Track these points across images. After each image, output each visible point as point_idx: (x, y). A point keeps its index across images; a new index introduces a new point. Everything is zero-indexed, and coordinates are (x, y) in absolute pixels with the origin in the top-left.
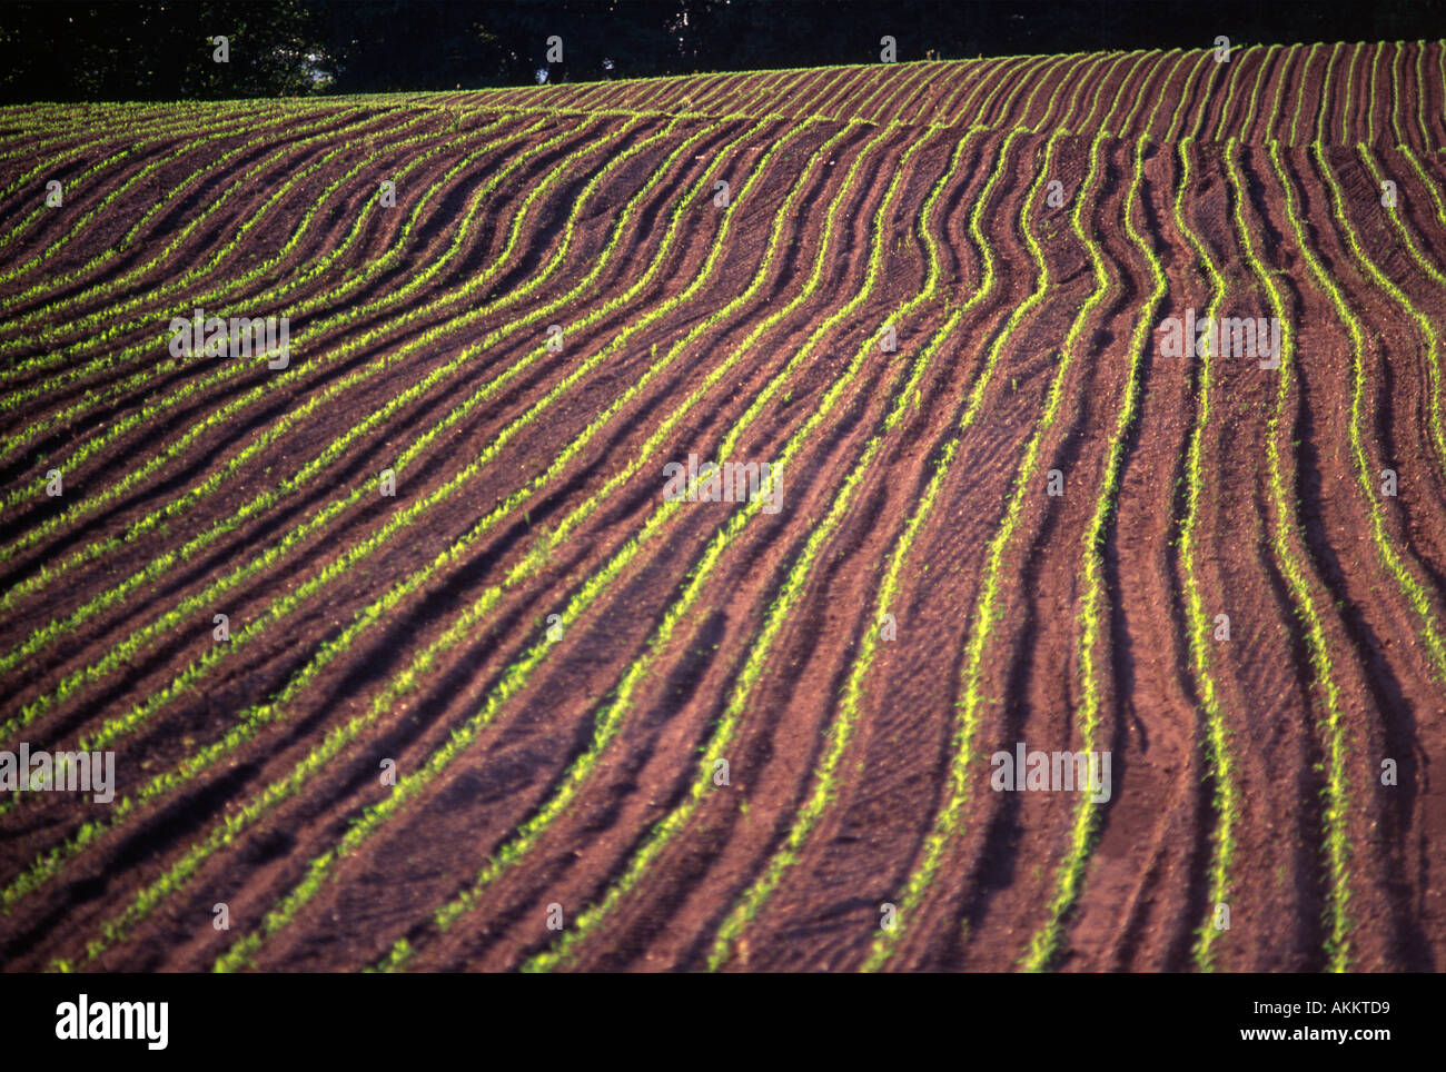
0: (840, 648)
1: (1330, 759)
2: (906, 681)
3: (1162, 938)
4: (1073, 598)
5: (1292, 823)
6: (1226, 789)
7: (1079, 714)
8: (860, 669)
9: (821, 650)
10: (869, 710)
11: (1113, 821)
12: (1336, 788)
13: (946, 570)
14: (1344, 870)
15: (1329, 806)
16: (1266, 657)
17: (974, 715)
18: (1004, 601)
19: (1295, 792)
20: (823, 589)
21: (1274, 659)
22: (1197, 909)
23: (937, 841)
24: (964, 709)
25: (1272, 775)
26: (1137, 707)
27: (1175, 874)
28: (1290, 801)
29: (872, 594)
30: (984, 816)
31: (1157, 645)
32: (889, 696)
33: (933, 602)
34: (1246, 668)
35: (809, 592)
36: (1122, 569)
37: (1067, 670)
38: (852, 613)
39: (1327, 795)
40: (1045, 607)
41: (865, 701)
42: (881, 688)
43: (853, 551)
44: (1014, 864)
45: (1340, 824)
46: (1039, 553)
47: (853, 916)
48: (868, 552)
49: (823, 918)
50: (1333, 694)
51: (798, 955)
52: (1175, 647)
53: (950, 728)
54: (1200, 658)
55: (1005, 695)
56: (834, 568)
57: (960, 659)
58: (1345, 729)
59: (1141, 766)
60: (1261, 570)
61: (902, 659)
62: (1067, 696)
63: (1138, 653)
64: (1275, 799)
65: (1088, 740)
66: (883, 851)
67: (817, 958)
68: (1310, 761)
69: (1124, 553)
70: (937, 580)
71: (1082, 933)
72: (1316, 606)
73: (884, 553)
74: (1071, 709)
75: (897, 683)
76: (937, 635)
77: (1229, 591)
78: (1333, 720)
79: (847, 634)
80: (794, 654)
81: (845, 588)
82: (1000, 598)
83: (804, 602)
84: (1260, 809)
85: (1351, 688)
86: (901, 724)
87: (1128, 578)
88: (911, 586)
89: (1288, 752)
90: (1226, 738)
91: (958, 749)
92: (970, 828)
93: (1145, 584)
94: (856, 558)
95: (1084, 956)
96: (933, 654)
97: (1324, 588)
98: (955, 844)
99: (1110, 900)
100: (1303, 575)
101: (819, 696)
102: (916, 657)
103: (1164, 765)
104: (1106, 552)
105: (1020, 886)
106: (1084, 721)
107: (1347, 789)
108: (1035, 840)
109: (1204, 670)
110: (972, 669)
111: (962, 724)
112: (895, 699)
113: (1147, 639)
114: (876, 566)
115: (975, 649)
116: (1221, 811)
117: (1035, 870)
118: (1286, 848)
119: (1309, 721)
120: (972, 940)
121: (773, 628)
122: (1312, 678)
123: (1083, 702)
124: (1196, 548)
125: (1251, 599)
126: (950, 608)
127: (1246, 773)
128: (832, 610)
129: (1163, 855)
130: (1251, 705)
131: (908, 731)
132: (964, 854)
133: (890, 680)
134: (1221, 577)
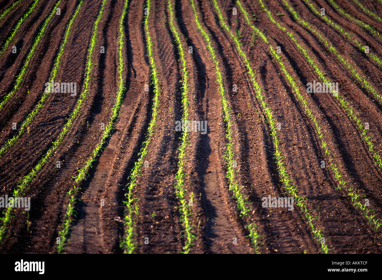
0: (54, 50)
1: (184, 79)
2: (72, 59)
3: (140, 126)
4: (117, 37)
5: (174, 96)
6: (156, 87)
7: (118, 68)
8: (60, 55)
9: (49, 50)
10: (62, 66)
11: (127, 96)
12: (185, 87)
13: (83, 29)
14: (187, 108)
15: (183, 91)
16: (167, 52)
17: (90, 68)
18: (98, 38)
19: (174, 88)
20: (50, 34)
21: (169, 53)
22: (149, 118)
23: (80, 101)
24: (88, 66)
25: (168, 84)
26: (133, 66)
27: (143, 110)
28: (173, 90)
29: (63, 35)
30: (93, 94)
31: (139, 50)
32: (67, 63)
33: (79, 38)
34: (162, 56)
35: (46, 35)
36: (130, 29)
37: (115, 56)
38: (57, 40)
39: (183, 89)
40: (109, 39)
41: (61, 64)
42: (65, 60)
43: (57, 24)
44: (101, 107)
45: (186, 96)
46: (108, 25)
47: (58, 121)
48: (62, 24)
49: (50, 121)
50: (184, 62)
51: (43, 131)
52: (144, 50)
53: (84, 72)
54: (150, 53)
55: (99, 63)
56: (52, 28)
57: (87, 53)
58: (187, 71)
59: (134, 81)
60: (166, 30)
61: (71, 53)
62: (115, 63)
63: (134, 51)
64: (169, 90)
65: (121, 74)
66: (66, 103)
67: (48, 132)
68: (178, 80)
69: (130, 25)
70: (80, 32)
71: (118, 125)
72: (180, 39)
73: (66, 24)
74: (116, 66)
75: (70, 59)
76: (80, 46)
77: (158, 35)
78: (184, 69)
79: (56, 46)
80: (42, 51)
81: (55, 34)
82: (97, 37)
83: (44, 37)
84: (165, 92)
85: (189, 61)
86: (71, 70)
87: (131, 32)
88: (73, 33)
89: (173, 78)
90: (157, 74)
91: (86, 77)
92: (89, 97)
93: (135, 33)
94: (58, 26)
95: (119, 131)
96: (79, 52)
97: (182, 34)
98: (85, 101)
99: (126, 116)
100: (177, 31)
101: (48, 63)
102: (75, 53)
103: (141, 81)
104: (125, 24)
105: (102, 113)
106: (120, 69)
107: (188, 87)
108: (107, 101)
109: (151, 56)
110: (90, 56)
111: (87, 70)
112: (69, 64)
113: (136, 48)
114: (64, 28)
115: (91, 50)
116: (155, 93)
117: (106, 109)
118: (172, 103)
119: (178, 70)
120: (89, 127)
121: (36, 44)
122: (179, 58)
123: (119, 64)
124: (149, 24)
125: (163, 38)
126: (84, 39)
127: (162, 83)
128: (52, 40)
129: (140, 105)
130: (163, 65)
131: (73, 72)
132: (88, 104)
133: (68, 58)
134: (155, 31)
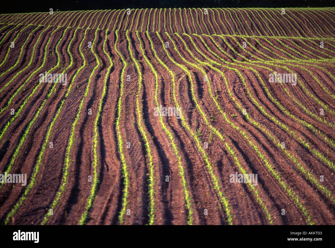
0: (37, 149)
1: (150, 173)
2: (52, 156)
3: (112, 214)
4: (92, 136)
5: (142, 187)
6: (126, 180)
7: (93, 163)
8: (42, 153)
9: (32, 149)
10: (44, 163)
11: (101, 188)
12: (151, 179)
13: (62, 130)
14: (153, 198)
15: (150, 183)
16: (136, 149)
17: (69, 164)
18: (76, 137)
19: (142, 180)
20: (33, 135)
21: (138, 150)
22: (120, 207)
23: (59, 193)
24: (66, 163)
25: (137, 176)
26: (106, 161)
27: (115, 200)
28: (141, 183)
29: (44, 136)
30: (70, 187)
31: (111, 147)
32: (48, 160)
33: (59, 138)
34: (131, 152)
35: (29, 136)
36: (103, 129)
37: (90, 153)
38: (40, 140)
39: (150, 181)
40: (85, 138)
41: (43, 161)
42: (47, 158)
43: (40, 126)
44: (77, 198)
45: (152, 187)
46: (84, 126)
47: (39, 211)
48: (44, 126)
49: (32, 212)
50: (151, 158)
51: (26, 220)
52: (115, 148)
53: (63, 166)
54: (121, 150)
55: (76, 159)
56: (35, 130)
57: (65, 151)
58: (154, 166)
59: (107, 175)
60: (135, 129)
61: (52, 151)
62: (90, 159)
63: (107, 149)
64: (138, 182)
65: (95, 169)
66: (47, 196)
67: (31, 221)
68: (146, 173)
69: (103, 126)
70: (60, 132)
71: (93, 214)
72: (148, 138)
73: (47, 126)
74: (91, 162)
75: (50, 156)
76: (60, 145)
77: (128, 134)
78: (151, 164)
79: (38, 145)
80: (26, 150)
81: (38, 134)
82: (75, 137)
83: (28, 138)
84: (134, 184)
85: (155, 156)
86: (51, 166)
87: (105, 132)
88: (54, 134)
89: (141, 171)
90: (126, 168)
91: (65, 172)
92: (67, 190)
93: (108, 133)
94: (41, 127)
95: (93, 219)
96: (59, 150)
97: (149, 133)
98: (64, 194)
99: (100, 206)
100: (144, 130)
101: (32, 160)
102: (55, 151)
103: (113, 175)
104: (99, 126)
105: (79, 203)
106: (94, 165)
107: (154, 179)
108: (83, 193)
109: (122, 152)
110: (68, 153)
111: (66, 166)
112: (50, 160)
113: (109, 146)
114: (45, 129)
115: (69, 148)
116: (125, 185)
117: (82, 199)
118: (140, 193)
119: (146, 164)
120: (67, 216)
121: (21, 144)
122: (146, 154)
123: (94, 160)
124: (120, 125)
125: (132, 136)
126: (63, 139)
127: (131, 176)
128: (35, 140)
129: (112, 195)
130: (132, 160)
131: (53, 168)
132: (66, 196)
133: (49, 156)
134: (125, 131)
